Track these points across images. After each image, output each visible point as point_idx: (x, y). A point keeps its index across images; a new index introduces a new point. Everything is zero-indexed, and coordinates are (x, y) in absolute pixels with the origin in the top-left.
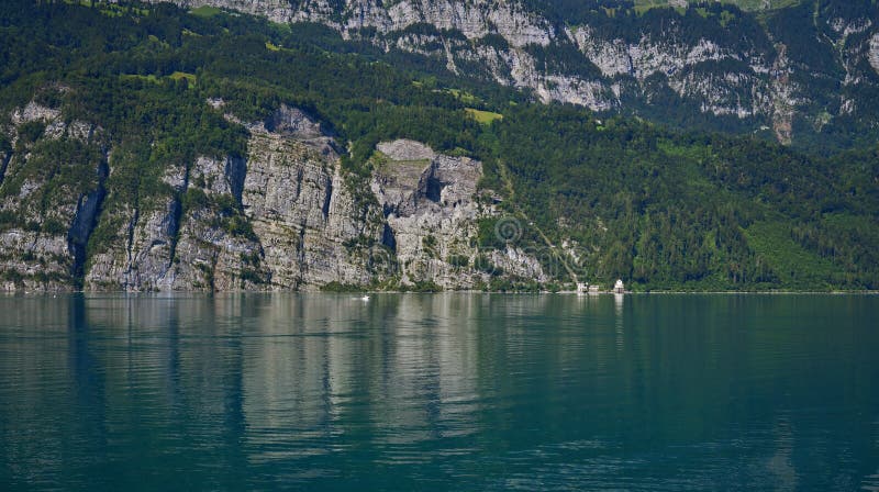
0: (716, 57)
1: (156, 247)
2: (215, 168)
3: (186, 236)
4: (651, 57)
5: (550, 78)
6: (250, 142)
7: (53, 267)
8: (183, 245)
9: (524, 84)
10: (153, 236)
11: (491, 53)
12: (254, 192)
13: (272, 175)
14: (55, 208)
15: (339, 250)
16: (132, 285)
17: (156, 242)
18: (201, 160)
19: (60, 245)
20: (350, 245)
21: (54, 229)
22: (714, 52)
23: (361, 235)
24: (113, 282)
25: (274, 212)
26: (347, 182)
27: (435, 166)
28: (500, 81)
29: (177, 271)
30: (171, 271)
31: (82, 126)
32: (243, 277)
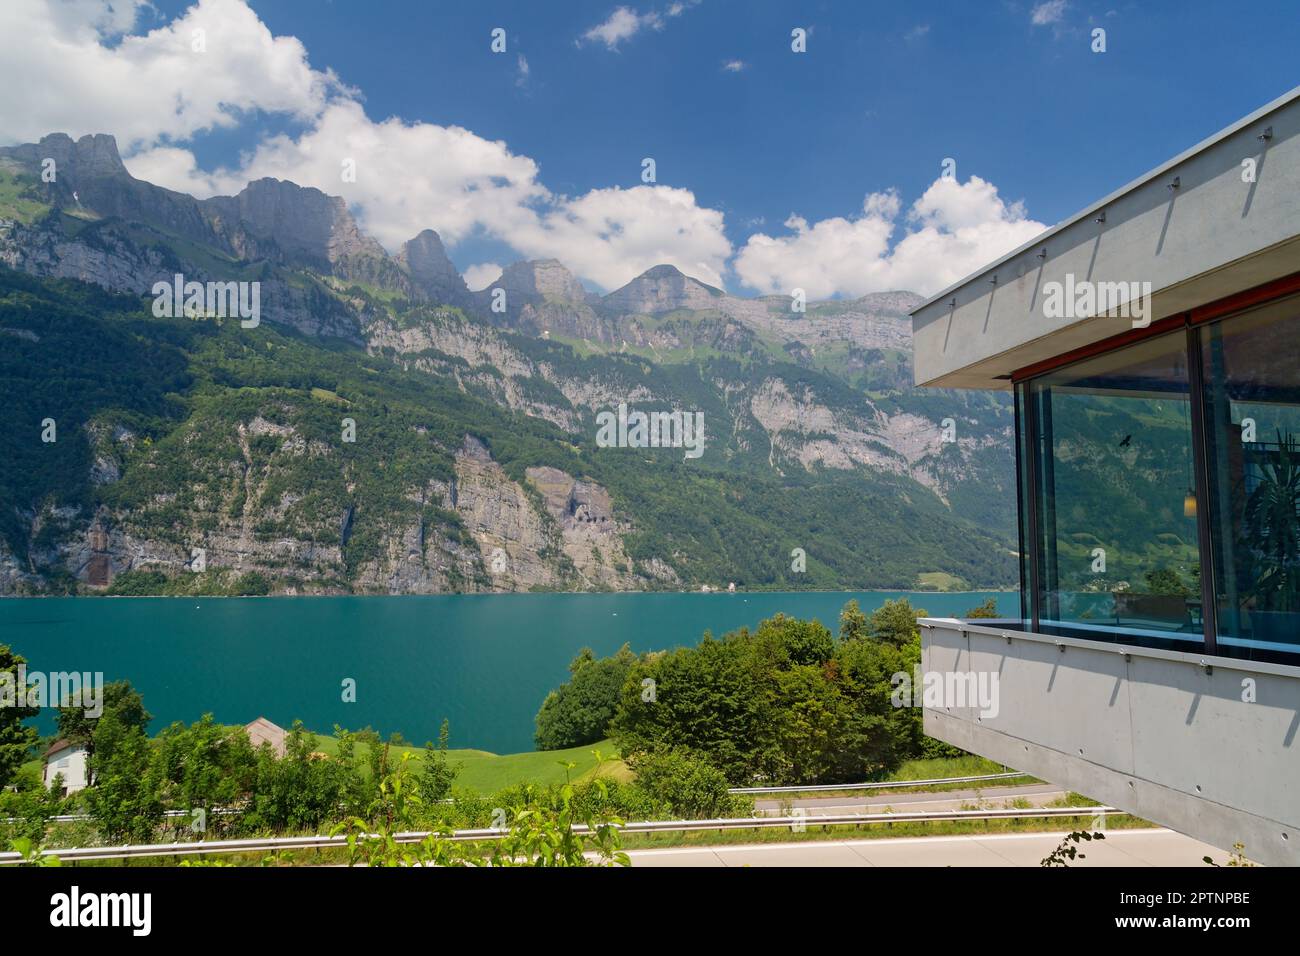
0: (650, 399)
1: (412, 556)
2: (443, 488)
3: (433, 546)
4: (600, 394)
5: (536, 405)
6: (456, 466)
7: (330, 573)
8: (431, 553)
9: (517, 408)
10: (410, 547)
11: (490, 380)
12: (466, 509)
13: (479, 495)
14: (323, 520)
15: (536, 559)
16: (395, 589)
17: (412, 552)
18: (432, 481)
19: (334, 554)
20: (542, 554)
21: (326, 540)
22: (648, 395)
23: (548, 546)
24: (381, 587)
25: (482, 525)
26: (532, 502)
27: (574, 489)
28: (500, 404)
29: (428, 577)
30: (424, 576)
31: (321, 445)
32: (477, 581)
